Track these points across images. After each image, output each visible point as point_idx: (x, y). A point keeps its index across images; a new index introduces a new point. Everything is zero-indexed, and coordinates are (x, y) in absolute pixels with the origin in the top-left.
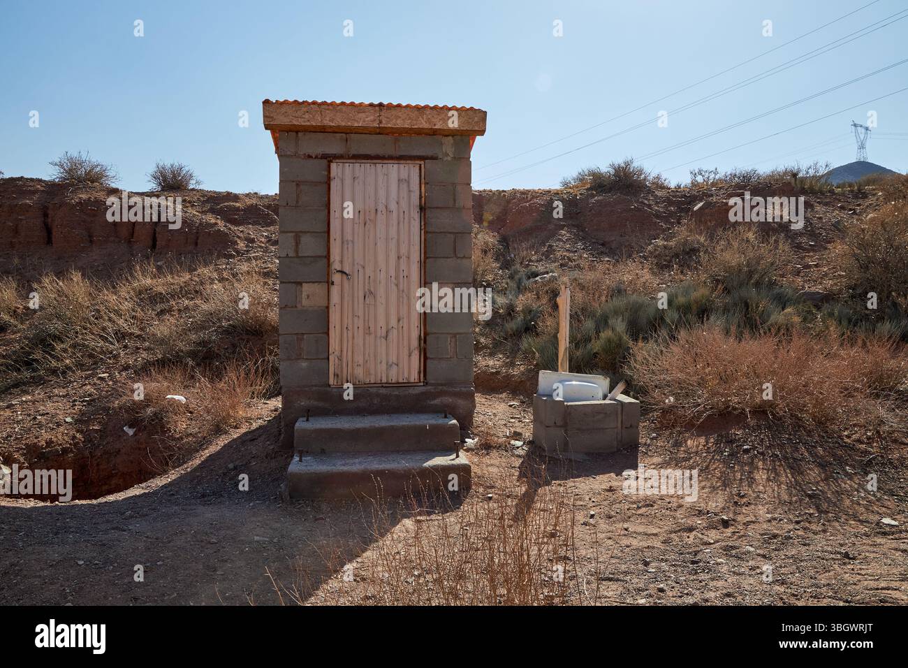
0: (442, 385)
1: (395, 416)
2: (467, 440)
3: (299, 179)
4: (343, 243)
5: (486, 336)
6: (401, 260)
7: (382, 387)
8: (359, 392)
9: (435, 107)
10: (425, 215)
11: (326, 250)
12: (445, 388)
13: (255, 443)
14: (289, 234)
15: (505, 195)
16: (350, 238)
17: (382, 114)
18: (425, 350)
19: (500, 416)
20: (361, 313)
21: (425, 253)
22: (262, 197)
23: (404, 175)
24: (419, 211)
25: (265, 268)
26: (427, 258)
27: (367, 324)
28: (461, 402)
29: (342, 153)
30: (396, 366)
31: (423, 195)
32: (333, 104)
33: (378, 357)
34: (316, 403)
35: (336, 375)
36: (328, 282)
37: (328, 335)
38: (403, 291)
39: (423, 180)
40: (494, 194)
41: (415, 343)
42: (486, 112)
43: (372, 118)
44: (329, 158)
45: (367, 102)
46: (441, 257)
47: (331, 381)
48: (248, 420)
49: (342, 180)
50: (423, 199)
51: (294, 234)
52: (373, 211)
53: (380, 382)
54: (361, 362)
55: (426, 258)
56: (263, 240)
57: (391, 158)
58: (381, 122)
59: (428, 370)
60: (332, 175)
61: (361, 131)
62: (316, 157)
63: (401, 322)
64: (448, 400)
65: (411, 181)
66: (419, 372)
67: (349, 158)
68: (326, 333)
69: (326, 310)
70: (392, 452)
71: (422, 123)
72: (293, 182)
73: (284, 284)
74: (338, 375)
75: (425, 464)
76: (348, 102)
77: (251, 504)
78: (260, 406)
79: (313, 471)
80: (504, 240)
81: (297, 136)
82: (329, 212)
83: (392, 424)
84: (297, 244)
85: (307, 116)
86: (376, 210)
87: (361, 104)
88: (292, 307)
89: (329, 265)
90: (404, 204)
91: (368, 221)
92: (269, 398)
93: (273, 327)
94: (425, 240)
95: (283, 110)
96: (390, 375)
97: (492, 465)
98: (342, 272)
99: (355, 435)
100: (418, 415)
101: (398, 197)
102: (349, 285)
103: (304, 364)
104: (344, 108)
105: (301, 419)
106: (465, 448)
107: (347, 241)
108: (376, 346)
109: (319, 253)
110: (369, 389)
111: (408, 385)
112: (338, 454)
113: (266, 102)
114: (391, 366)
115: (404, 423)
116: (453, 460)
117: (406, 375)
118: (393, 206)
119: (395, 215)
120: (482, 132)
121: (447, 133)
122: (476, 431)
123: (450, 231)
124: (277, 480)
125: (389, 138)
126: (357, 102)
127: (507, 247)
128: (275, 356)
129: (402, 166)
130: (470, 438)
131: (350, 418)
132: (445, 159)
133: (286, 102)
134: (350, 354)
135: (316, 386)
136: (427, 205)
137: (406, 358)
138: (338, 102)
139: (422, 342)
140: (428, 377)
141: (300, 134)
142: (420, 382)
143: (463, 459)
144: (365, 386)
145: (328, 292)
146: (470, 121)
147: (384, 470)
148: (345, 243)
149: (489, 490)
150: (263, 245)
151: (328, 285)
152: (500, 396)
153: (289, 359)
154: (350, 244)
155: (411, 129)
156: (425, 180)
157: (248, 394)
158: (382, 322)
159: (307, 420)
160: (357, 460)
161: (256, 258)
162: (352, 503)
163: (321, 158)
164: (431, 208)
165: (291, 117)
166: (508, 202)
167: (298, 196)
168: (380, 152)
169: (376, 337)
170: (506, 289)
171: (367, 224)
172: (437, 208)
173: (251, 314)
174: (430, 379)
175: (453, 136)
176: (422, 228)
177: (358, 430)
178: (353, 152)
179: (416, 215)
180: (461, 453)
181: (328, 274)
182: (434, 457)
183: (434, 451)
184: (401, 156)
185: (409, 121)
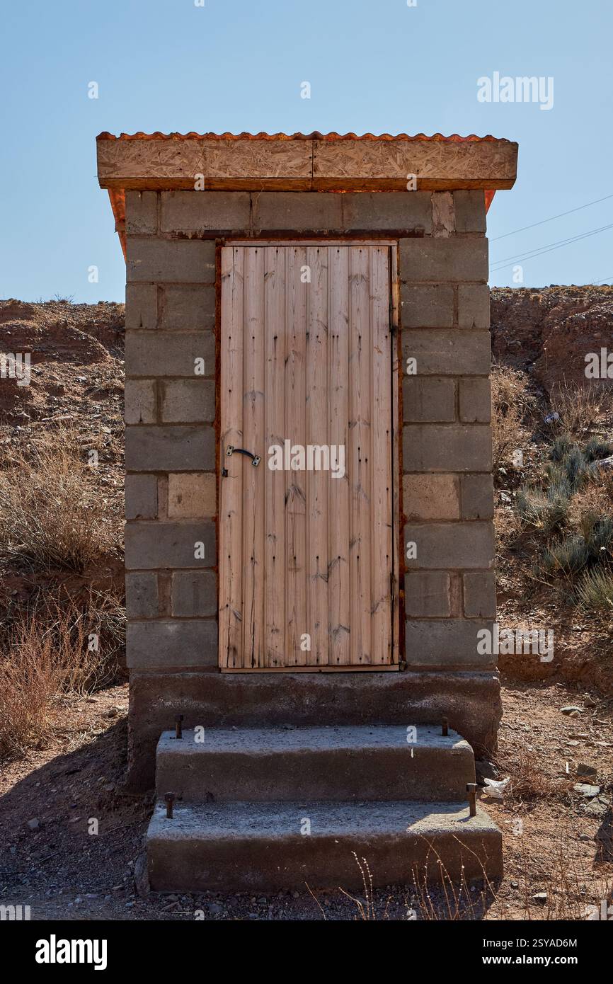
0: (435, 670)
1: (344, 731)
2: (487, 780)
3: (163, 279)
4: (244, 396)
5: (509, 572)
6: (356, 429)
7: (320, 672)
8: (276, 682)
9: (419, 138)
10: (399, 342)
11: (213, 410)
12: (442, 677)
13: (77, 777)
14: (144, 381)
15: (537, 299)
16: (258, 388)
17: (318, 153)
18: (402, 601)
19: (547, 732)
20: (279, 531)
21: (401, 414)
22: (75, 309)
23: (359, 267)
24: (388, 334)
25: (85, 443)
26: (405, 424)
27: (290, 551)
28: (472, 705)
29: (242, 228)
30: (346, 633)
31: (396, 305)
32: (226, 137)
33: (312, 616)
34: (194, 704)
35: (232, 650)
36: (216, 472)
37: (217, 572)
38: (359, 487)
39: (395, 277)
40: (516, 296)
41: (382, 588)
42: (516, 144)
43: (298, 161)
44: (219, 239)
45: (290, 132)
46: (430, 423)
47: (223, 662)
48: (62, 733)
49: (243, 280)
50: (396, 313)
51: (153, 381)
52: (302, 337)
53: (315, 663)
54: (279, 623)
55: (403, 424)
56: (78, 389)
57: (334, 235)
58: (315, 169)
59: (407, 640)
60: (224, 270)
61: (277, 187)
62: (195, 237)
63: (355, 547)
64: (448, 700)
65: (374, 279)
66: (392, 645)
67: (255, 238)
68: (212, 568)
69: (214, 524)
70: (344, 801)
71: (393, 169)
72: (153, 283)
73: (134, 476)
74: (235, 649)
75: (411, 829)
76: (254, 133)
77: (78, 900)
78: (82, 706)
79: (194, 837)
80: (538, 385)
81: (159, 199)
82: (218, 340)
83: (343, 746)
84: (160, 399)
85: (177, 161)
86: (308, 334)
87: (278, 136)
88: (151, 519)
89: (218, 439)
90: (359, 323)
91: (292, 356)
92: (97, 691)
93: (103, 554)
94: (400, 390)
95: (134, 151)
96: (335, 649)
97: (540, 832)
98: (243, 452)
99: (272, 766)
100: (388, 729)
101: (349, 310)
102: (256, 475)
103: (172, 628)
104: (247, 145)
105: (166, 734)
106: (483, 797)
107: (253, 393)
108: (307, 593)
109: (201, 418)
110: (295, 677)
111: (369, 669)
112: (240, 804)
113: (103, 138)
114: (337, 631)
115: (366, 746)
116: (465, 820)
117: (366, 651)
118: (339, 326)
119: (342, 343)
120: (508, 183)
121: (441, 187)
122: (503, 763)
123: (448, 372)
124: (120, 852)
125: (331, 198)
126: (271, 133)
127: (545, 398)
128: (107, 609)
129: (355, 251)
130: (492, 777)
131: (258, 733)
132: (438, 235)
133: (139, 137)
134: (258, 608)
135: (193, 669)
136: (405, 323)
137: (365, 616)
138: (236, 132)
139: (397, 586)
140: (408, 655)
141: (165, 195)
142: (393, 664)
143: (484, 820)
144: (288, 670)
145: (217, 489)
146: (486, 161)
147: (332, 839)
148: (249, 397)
149: (540, 884)
150: (79, 399)
151: (217, 477)
152: (544, 692)
153: (144, 618)
154: (259, 399)
155: (374, 180)
156: (400, 276)
157: (59, 682)
158: (318, 548)
159: (179, 736)
160: (276, 818)
161: (66, 424)
162: (269, 901)
163: (203, 239)
164: (412, 329)
165: (148, 164)
166: (545, 311)
167: (160, 310)
168: (314, 224)
169: (307, 576)
170: (546, 480)
171: (290, 361)
172: (423, 328)
173: (61, 530)
174: (413, 659)
175: (452, 191)
176: (396, 366)
177: (278, 756)
178: (264, 226)
179: (382, 342)
180: (480, 807)
181: (217, 457)
182: (426, 814)
183: (424, 801)
184: (353, 231)
185: (370, 165)
